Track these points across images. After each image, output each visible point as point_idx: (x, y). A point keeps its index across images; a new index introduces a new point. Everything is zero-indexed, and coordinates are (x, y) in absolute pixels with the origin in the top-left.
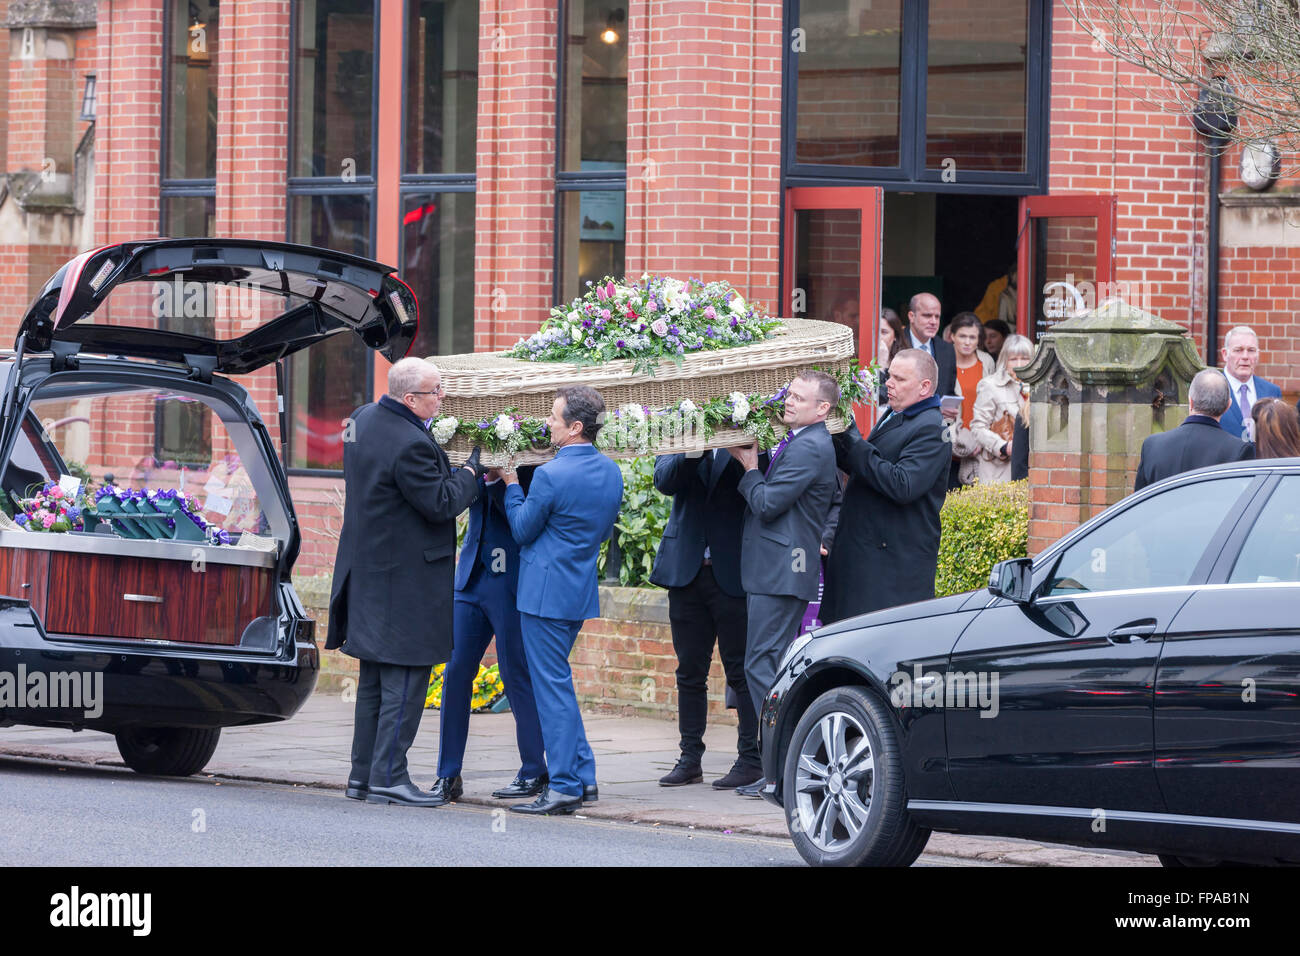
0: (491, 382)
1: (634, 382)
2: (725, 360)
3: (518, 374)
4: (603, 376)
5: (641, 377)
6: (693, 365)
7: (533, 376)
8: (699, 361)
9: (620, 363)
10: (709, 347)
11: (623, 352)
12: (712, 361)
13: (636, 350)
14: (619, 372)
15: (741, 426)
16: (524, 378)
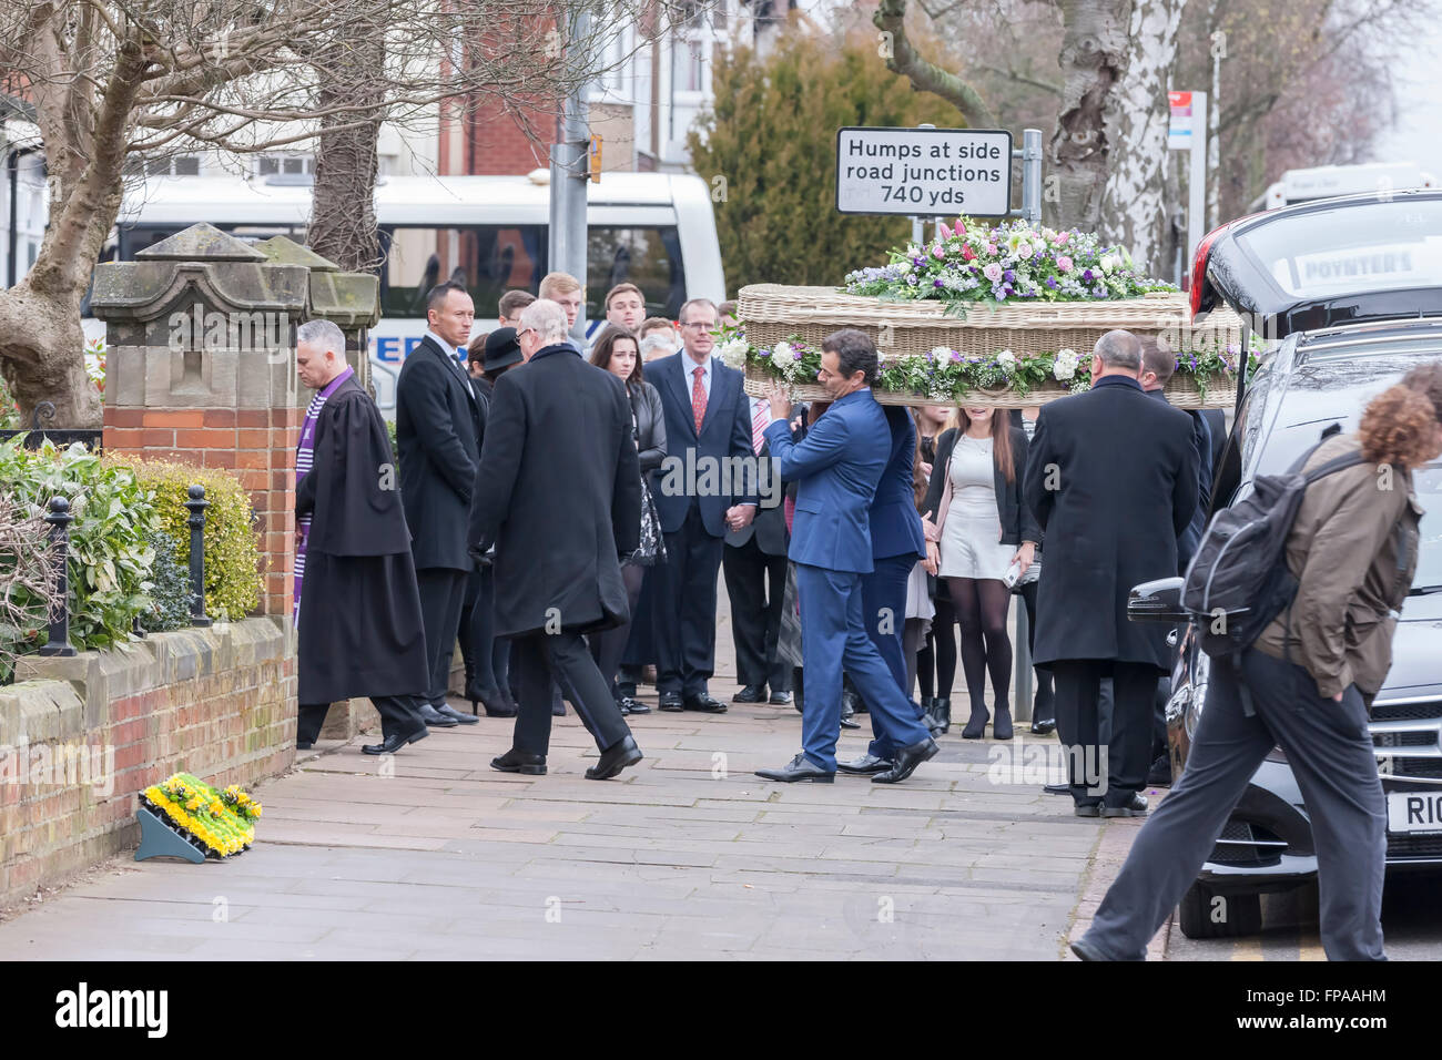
0: (781, 308)
1: (948, 325)
2: (1060, 313)
3: (811, 303)
4: (913, 315)
5: (953, 320)
6: (1022, 315)
7: (829, 306)
8: (1029, 311)
9: (933, 304)
10: (1047, 298)
11: (939, 293)
12: (1044, 313)
13: (955, 292)
14: (931, 313)
15: (1065, 385)
16: (819, 307)
